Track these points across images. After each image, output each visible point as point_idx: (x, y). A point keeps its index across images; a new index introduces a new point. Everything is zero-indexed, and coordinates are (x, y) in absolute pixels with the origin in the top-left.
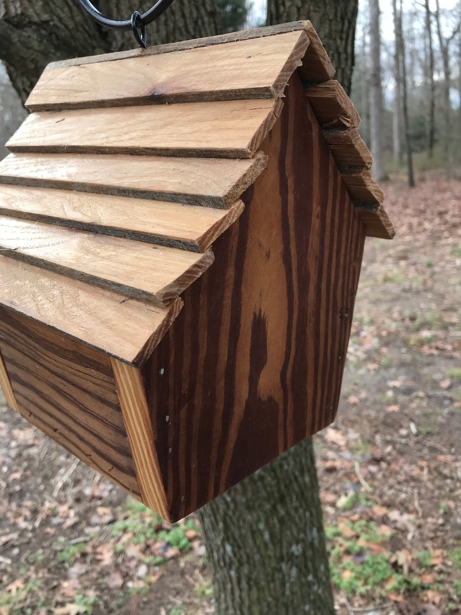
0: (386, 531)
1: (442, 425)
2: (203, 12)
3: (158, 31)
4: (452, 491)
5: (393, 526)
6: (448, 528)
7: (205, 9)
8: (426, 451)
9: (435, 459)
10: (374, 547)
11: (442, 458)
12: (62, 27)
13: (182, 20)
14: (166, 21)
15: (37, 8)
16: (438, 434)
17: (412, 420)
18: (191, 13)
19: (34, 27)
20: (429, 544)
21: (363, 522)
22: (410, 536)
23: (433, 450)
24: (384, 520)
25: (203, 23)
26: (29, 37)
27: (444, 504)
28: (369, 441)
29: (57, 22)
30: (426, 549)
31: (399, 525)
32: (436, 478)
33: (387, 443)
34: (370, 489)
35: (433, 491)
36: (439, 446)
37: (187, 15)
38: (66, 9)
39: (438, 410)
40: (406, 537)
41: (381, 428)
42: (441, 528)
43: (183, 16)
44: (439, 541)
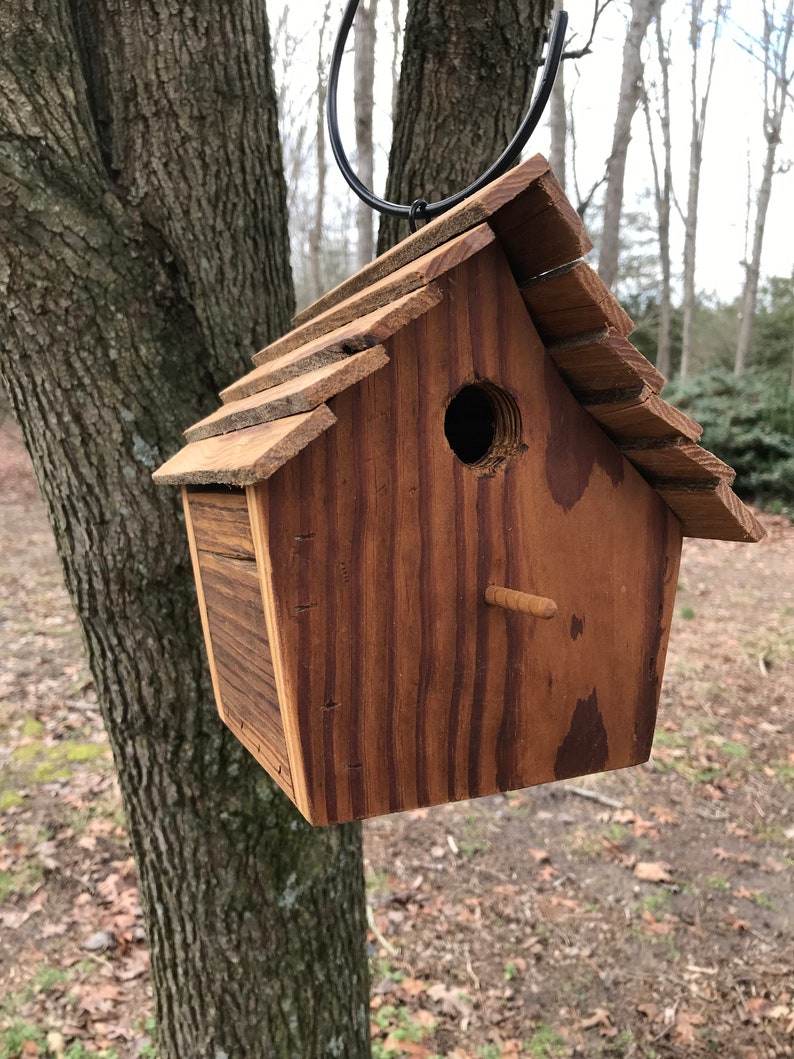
0: (428, 1020)
1: (495, 838)
2: (267, 169)
3: (204, 184)
4: (519, 941)
5: (436, 1009)
6: (520, 1002)
7: (271, 166)
8: (475, 880)
9: (489, 892)
10: (413, 1049)
11: (500, 889)
12: (60, 151)
13: (240, 175)
14: (218, 171)
15: (21, 114)
16: (491, 851)
17: (449, 832)
18: (253, 167)
19: (17, 143)
20: (494, 1034)
21: (390, 1009)
22: (464, 1024)
23: (486, 877)
24: (423, 1002)
25: (266, 182)
26: (8, 157)
27: (510, 964)
28: (385, 871)
29: (52, 142)
30: (491, 1041)
31: (446, 1008)
32: (493, 923)
33: (415, 871)
34: (395, 952)
35: (492, 946)
36: (493, 872)
37: (248, 170)
38: (67, 125)
39: (488, 814)
40: (458, 1025)
41: (402, 847)
42: (510, 1004)
43: (243, 169)
44: (509, 1026)
